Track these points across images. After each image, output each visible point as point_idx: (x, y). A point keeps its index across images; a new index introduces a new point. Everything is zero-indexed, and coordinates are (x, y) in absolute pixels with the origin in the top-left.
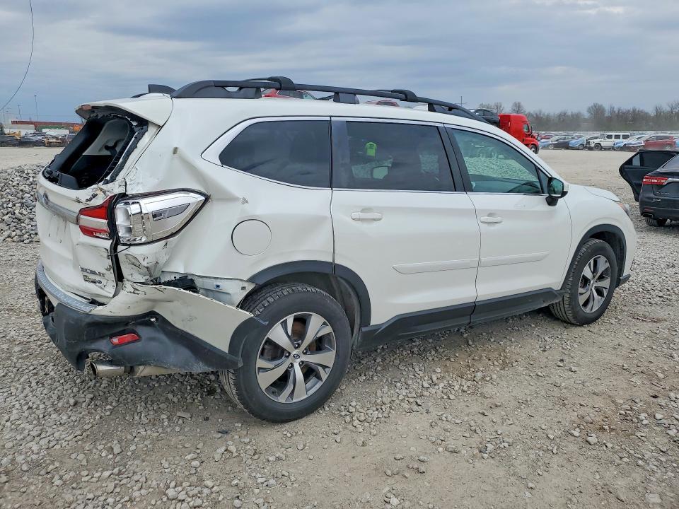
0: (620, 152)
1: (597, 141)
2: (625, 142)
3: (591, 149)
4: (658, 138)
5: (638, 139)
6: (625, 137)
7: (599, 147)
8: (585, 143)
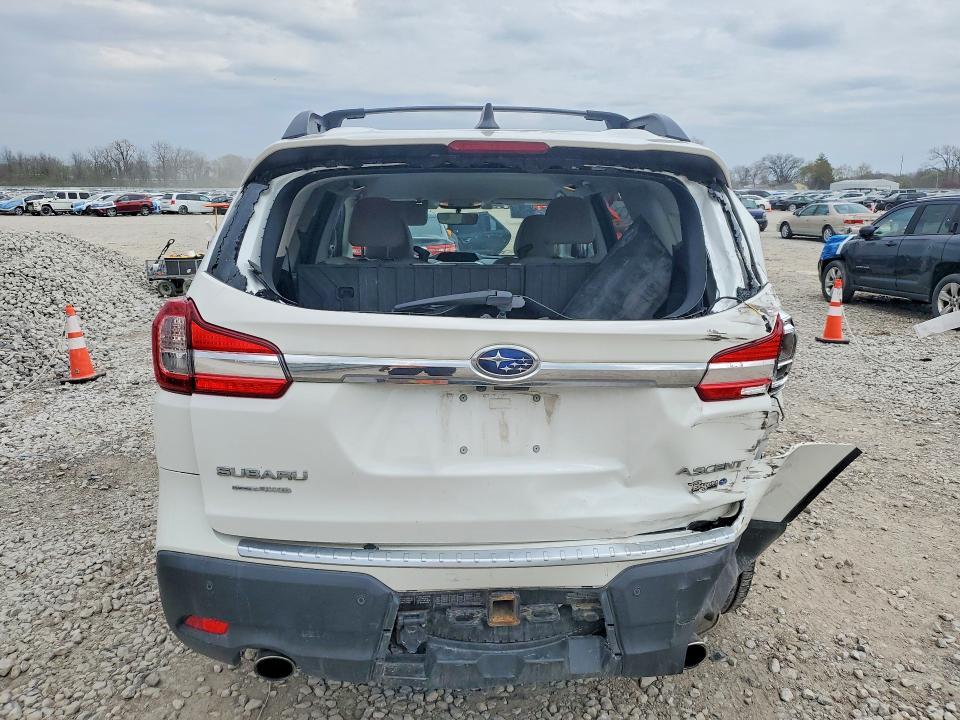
0: (82, 217)
1: (44, 201)
2: (87, 203)
3: (36, 213)
4: (132, 197)
5: (104, 198)
6: (84, 196)
7: (47, 210)
8: (24, 205)
